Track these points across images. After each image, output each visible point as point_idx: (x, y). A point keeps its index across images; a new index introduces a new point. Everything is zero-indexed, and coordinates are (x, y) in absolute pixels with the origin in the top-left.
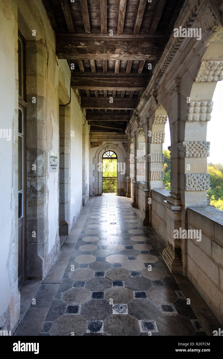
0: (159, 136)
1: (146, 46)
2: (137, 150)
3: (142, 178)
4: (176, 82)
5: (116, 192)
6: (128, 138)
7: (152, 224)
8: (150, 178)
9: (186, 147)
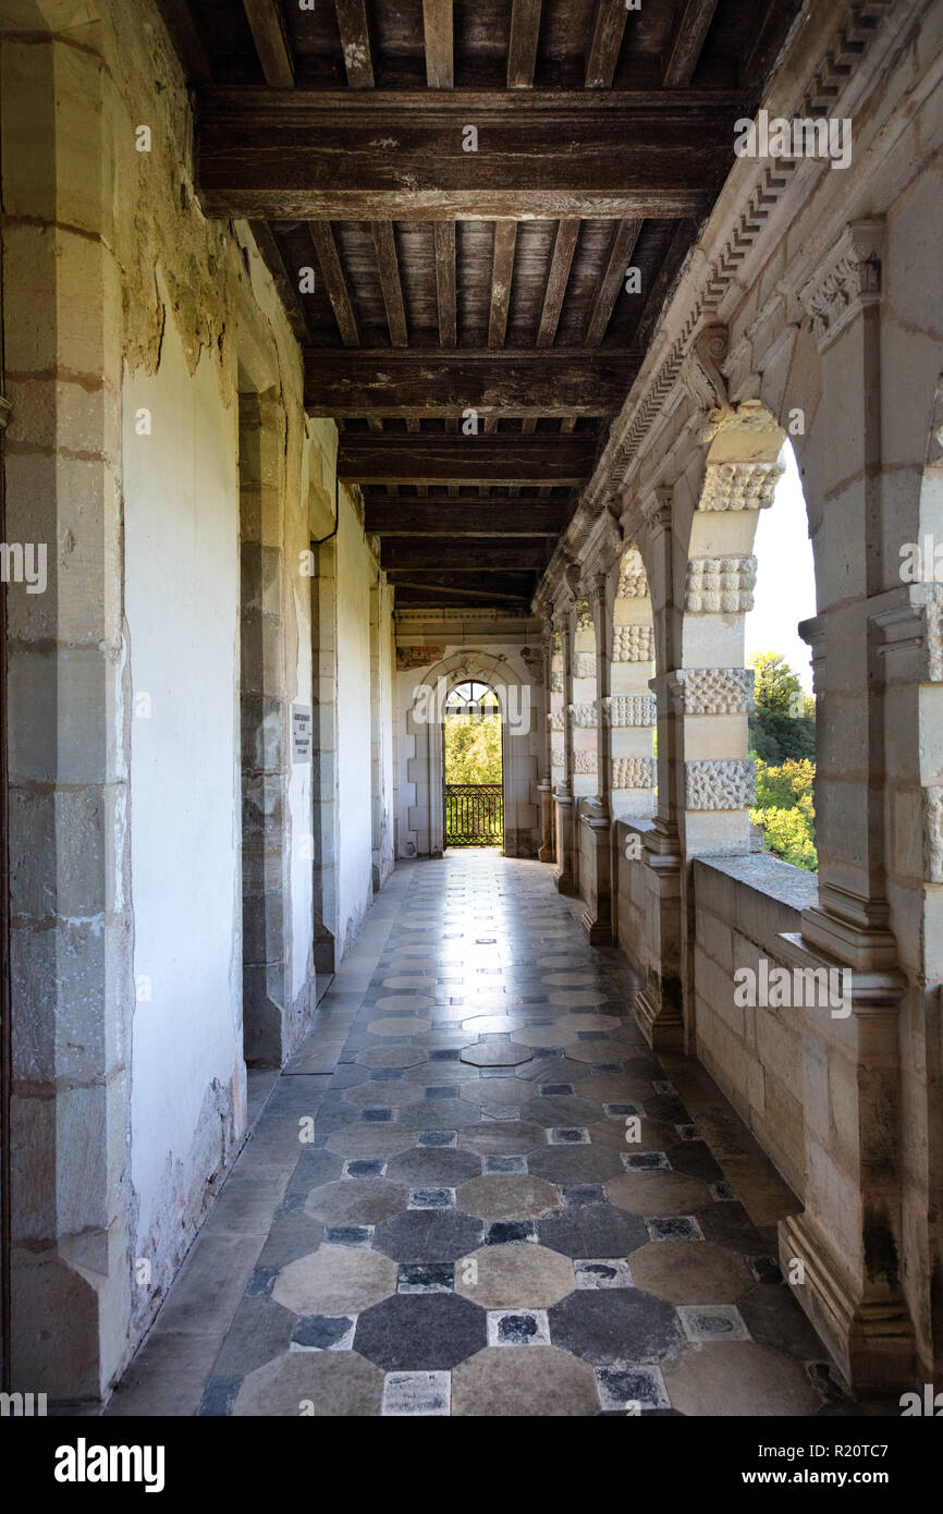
0: (640, 637)
1: (575, 380)
2: (574, 679)
3: (587, 785)
4: (658, 497)
5: (498, 844)
6: (545, 632)
7: (621, 940)
8: (612, 780)
9: (687, 685)
